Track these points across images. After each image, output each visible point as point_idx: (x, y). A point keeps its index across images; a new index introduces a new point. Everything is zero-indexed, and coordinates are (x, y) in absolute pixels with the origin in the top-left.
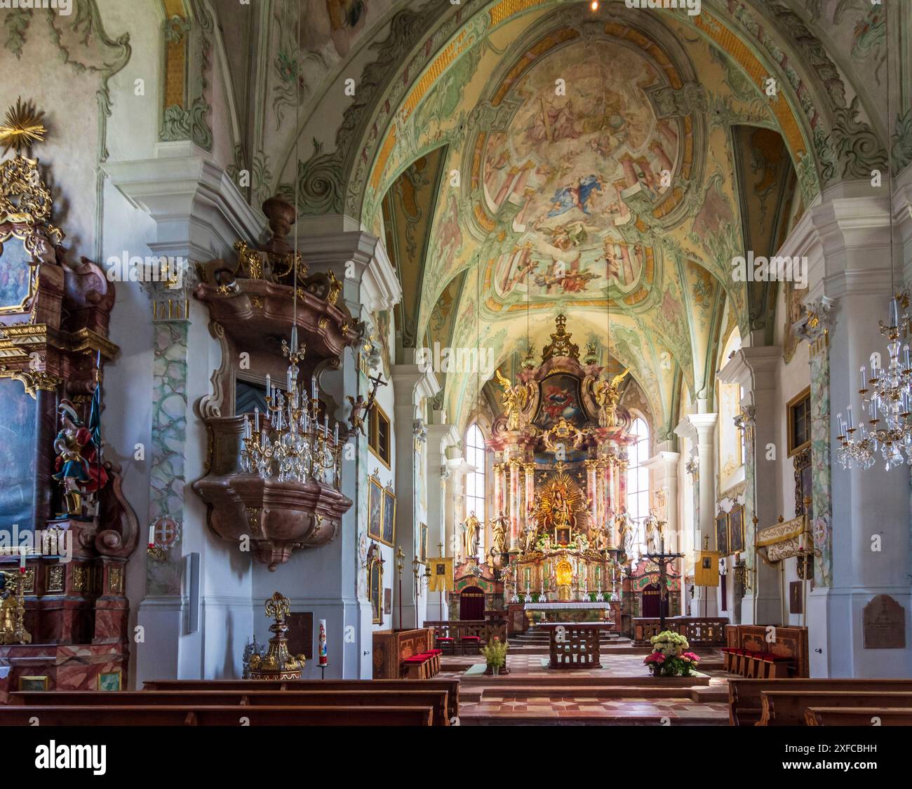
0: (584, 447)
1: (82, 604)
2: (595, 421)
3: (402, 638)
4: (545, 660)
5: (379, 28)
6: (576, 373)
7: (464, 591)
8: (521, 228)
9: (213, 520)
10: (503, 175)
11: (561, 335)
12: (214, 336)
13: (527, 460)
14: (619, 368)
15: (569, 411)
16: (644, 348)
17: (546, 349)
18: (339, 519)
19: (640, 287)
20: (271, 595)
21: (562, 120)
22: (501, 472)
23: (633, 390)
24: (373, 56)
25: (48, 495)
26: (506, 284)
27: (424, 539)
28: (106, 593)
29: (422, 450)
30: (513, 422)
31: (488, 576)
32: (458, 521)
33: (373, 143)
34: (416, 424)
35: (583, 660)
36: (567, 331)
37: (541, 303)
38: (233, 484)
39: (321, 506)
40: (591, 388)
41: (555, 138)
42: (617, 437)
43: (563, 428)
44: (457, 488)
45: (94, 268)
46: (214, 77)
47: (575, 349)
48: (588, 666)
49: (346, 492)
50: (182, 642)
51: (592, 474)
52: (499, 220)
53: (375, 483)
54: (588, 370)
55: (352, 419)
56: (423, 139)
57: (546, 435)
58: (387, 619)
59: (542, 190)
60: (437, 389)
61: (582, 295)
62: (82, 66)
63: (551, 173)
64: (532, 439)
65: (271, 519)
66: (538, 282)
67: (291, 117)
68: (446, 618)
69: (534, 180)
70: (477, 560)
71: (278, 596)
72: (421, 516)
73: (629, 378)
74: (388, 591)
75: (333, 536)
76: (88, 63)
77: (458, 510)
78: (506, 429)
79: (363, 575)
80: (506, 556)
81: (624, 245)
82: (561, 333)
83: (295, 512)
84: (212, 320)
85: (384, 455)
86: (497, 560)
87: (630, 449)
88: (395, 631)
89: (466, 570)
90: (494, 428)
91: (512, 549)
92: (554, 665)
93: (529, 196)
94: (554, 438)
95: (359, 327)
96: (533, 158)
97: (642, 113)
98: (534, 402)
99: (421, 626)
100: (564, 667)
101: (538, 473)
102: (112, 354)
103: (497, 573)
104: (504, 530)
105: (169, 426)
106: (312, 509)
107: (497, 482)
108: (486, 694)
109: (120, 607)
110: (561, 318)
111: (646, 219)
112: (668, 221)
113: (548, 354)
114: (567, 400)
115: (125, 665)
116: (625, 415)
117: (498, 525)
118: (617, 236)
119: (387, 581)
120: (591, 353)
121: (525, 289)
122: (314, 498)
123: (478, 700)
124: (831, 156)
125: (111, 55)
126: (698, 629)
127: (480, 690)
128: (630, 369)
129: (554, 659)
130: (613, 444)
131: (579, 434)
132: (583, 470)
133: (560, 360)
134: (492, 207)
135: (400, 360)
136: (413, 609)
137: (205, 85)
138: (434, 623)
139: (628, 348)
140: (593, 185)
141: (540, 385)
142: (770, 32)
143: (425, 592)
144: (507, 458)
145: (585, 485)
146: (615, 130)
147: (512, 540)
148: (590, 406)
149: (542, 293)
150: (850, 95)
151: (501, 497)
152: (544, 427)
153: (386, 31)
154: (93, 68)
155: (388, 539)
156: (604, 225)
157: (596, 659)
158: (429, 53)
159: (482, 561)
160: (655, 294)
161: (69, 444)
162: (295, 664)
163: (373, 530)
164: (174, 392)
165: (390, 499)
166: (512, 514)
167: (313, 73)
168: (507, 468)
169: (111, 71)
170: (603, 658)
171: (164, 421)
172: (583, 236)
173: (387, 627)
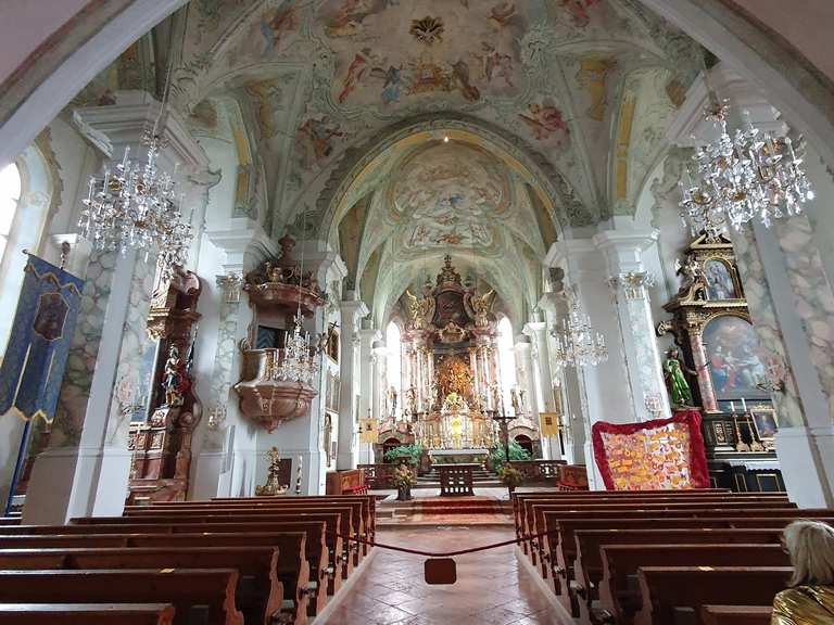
0: (466, 340)
1: (168, 455)
2: (473, 322)
3: (344, 475)
4: (438, 491)
5: (340, 155)
6: (460, 291)
7: (387, 441)
8: (418, 217)
9: (243, 405)
10: (405, 196)
11: (448, 268)
12: (250, 306)
13: (429, 348)
14: (488, 288)
15: (456, 315)
16: (502, 277)
17: (439, 276)
18: (310, 402)
19: (493, 245)
20: (271, 449)
21: (437, 172)
22: (411, 356)
23: (500, 300)
24: (336, 167)
25: (157, 394)
26: (411, 242)
27: (358, 405)
28: (183, 449)
29: (357, 350)
30: (418, 324)
31: (403, 430)
32: (381, 390)
33: (335, 205)
34: (354, 335)
35: (462, 490)
36: (452, 265)
37: (434, 250)
38: (257, 387)
39: (301, 396)
40: (469, 300)
41: (434, 179)
42: (488, 334)
43: (452, 327)
44: (381, 369)
45: (192, 276)
46: (259, 187)
47: (458, 276)
48: (465, 494)
49: (315, 387)
50: (221, 477)
51: (473, 357)
52: (404, 214)
53: (329, 375)
54: (467, 289)
55: (320, 345)
56: (360, 193)
57: (441, 332)
58: (333, 462)
59: (428, 200)
60: (367, 312)
61: (459, 246)
62: (197, 183)
63: (433, 193)
64: (432, 334)
65: (275, 405)
66: (430, 240)
67: (294, 195)
68: (372, 462)
69: (423, 196)
70: (394, 419)
71: (275, 449)
72: (356, 390)
73: (495, 293)
74: (334, 443)
75: (306, 412)
76: (200, 182)
77: (380, 382)
78: (414, 328)
79: (322, 435)
80: (415, 415)
81: (480, 224)
82: (448, 267)
83: (288, 401)
84: (250, 301)
85: (334, 356)
86: (409, 418)
87: (499, 340)
88: (338, 471)
89: (387, 426)
90: (406, 326)
91: (419, 411)
92: (443, 494)
93: (422, 203)
94: (445, 333)
95: (324, 296)
96: (422, 188)
97: (479, 171)
98: (433, 310)
99: (355, 468)
100: (449, 494)
101: (436, 357)
102: (197, 317)
103: (409, 427)
104: (414, 397)
105: (224, 356)
106: (297, 398)
107: (409, 363)
108: (396, 512)
109: (188, 457)
110: (448, 258)
111: (491, 214)
112: (503, 216)
113: (440, 279)
114: (455, 309)
115: (186, 491)
116: (493, 318)
117: (410, 393)
118: (476, 220)
119: (334, 437)
120: (468, 278)
121: (424, 243)
122: (298, 393)
123: (391, 516)
124: (564, 216)
125: (212, 178)
126: (547, 469)
127: (393, 510)
128: (495, 287)
129: (443, 491)
130: (487, 338)
131: (463, 331)
132: (467, 354)
133: (449, 283)
134: (400, 209)
135: (345, 299)
136: (350, 455)
137: (256, 191)
138: (364, 466)
139: (492, 276)
140: (458, 198)
141: (436, 299)
142: (528, 160)
143: (358, 444)
144: (415, 348)
145: (469, 364)
146: (466, 176)
147: (420, 404)
148: (469, 313)
149: (434, 245)
150: (570, 189)
151: (411, 373)
152: (440, 326)
153: (343, 156)
154: (202, 184)
155: (336, 409)
156: (467, 215)
157: (470, 489)
158: (364, 165)
159: (399, 419)
160: (502, 250)
161: (172, 367)
162: (283, 491)
163: (327, 405)
164: (228, 338)
165: (337, 382)
166: (419, 386)
167: (306, 176)
168: (415, 353)
169: (211, 185)
170: (475, 490)
171: (222, 353)
172: (456, 219)
173: (333, 468)
